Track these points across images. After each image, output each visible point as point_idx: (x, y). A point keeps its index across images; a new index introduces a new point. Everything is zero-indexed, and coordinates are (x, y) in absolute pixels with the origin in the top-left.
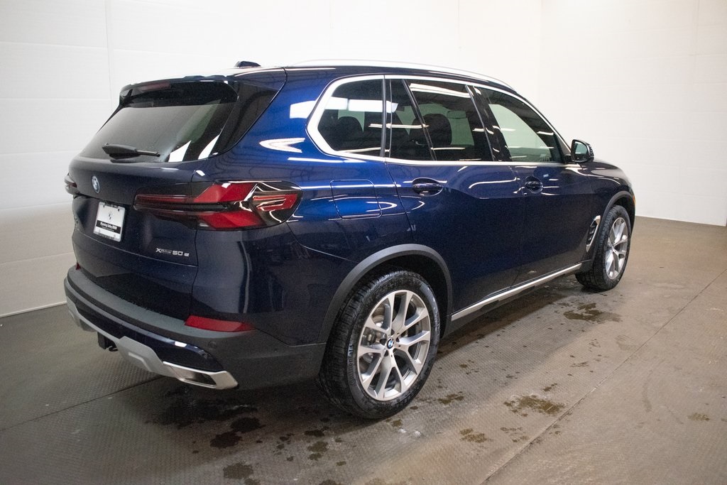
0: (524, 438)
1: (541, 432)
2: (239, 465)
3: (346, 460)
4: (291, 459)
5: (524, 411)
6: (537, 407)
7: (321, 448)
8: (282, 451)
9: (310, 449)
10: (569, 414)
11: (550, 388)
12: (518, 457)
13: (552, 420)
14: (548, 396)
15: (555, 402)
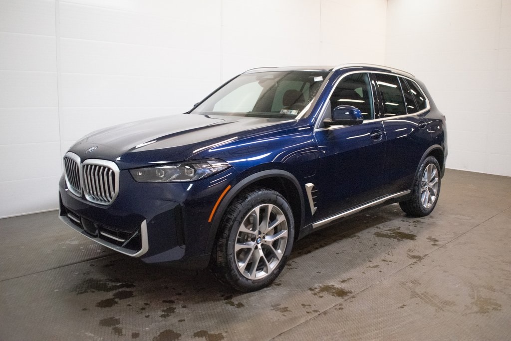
0: (316, 311)
1: (329, 307)
2: (111, 318)
3: (186, 319)
4: (147, 317)
5: (321, 295)
6: (331, 292)
7: (171, 310)
8: (143, 311)
9: (163, 311)
10: (353, 297)
11: (346, 281)
12: (307, 322)
13: (340, 300)
14: (343, 286)
15: (346, 290)
